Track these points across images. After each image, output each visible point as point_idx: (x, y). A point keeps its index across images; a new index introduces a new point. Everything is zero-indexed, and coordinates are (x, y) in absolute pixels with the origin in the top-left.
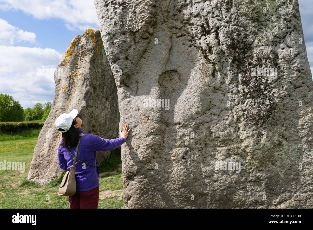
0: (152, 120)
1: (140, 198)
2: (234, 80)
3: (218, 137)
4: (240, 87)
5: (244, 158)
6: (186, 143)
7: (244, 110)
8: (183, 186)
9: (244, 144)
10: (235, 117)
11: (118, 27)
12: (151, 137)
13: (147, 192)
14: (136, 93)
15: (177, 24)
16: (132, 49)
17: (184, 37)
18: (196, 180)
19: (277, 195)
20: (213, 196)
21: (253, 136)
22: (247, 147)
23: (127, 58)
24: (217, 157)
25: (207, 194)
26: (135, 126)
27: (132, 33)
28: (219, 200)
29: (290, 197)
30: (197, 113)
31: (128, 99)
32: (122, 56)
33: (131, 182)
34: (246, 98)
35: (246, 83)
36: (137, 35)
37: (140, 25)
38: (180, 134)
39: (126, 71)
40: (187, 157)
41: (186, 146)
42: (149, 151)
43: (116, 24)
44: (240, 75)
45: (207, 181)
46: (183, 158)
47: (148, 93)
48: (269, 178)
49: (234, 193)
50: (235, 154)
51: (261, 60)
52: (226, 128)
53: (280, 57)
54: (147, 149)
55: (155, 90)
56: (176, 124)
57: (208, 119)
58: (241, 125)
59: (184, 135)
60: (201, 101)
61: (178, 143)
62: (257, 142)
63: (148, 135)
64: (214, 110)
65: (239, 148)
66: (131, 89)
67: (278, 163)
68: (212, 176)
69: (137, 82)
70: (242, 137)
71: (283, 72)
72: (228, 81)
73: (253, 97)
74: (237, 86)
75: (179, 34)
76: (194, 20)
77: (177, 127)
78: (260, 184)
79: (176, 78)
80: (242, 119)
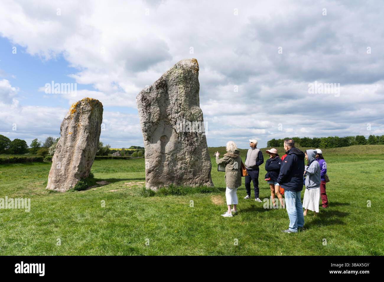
0: (158, 152)
1: (153, 179)
2: (184, 140)
3: (179, 158)
4: (186, 142)
5: (187, 164)
6: (169, 160)
7: (187, 149)
8: (168, 174)
9: (187, 160)
10: (184, 151)
11: (148, 120)
12: (158, 158)
13: (155, 177)
14: (152, 143)
15: (167, 120)
16: (152, 128)
17: (169, 125)
18: (172, 172)
19: (196, 176)
20: (177, 177)
21: (189, 157)
22: (188, 161)
23: (150, 131)
24: (178, 164)
25: (175, 177)
26: (152, 154)
27: (153, 123)
28: (179, 178)
29: (200, 176)
30: (173, 150)
31: (149, 145)
32: (149, 130)
33: (150, 174)
34: (188, 146)
35: (188, 141)
36: (154, 123)
37: (155, 120)
38: (167, 157)
39: (149, 135)
40: (169, 165)
41: (169, 161)
42: (157, 163)
43: (147, 119)
44: (186, 138)
45: (175, 172)
46: (168, 165)
47: (156, 143)
48: (194, 171)
49: (183, 176)
50: (184, 163)
51: (192, 134)
52: (182, 155)
53: (198, 133)
54: (156, 162)
55: (159, 142)
56: (166, 154)
57: (176, 152)
58: (186, 154)
59: (168, 157)
60: (174, 146)
61: (166, 160)
62: (191, 160)
63: (157, 157)
64: (178, 149)
65: (185, 161)
66: (150, 141)
67: (196, 166)
68: (177, 171)
69: (153, 139)
70: (186, 158)
71: (198, 138)
72: (182, 140)
73: (190, 145)
74: (185, 142)
75: (167, 124)
76: (173, 119)
77: (166, 155)
78: (191, 173)
79: (166, 138)
80: (186, 152)
